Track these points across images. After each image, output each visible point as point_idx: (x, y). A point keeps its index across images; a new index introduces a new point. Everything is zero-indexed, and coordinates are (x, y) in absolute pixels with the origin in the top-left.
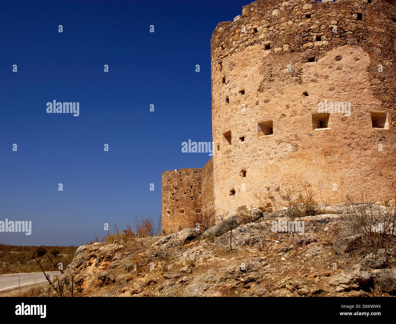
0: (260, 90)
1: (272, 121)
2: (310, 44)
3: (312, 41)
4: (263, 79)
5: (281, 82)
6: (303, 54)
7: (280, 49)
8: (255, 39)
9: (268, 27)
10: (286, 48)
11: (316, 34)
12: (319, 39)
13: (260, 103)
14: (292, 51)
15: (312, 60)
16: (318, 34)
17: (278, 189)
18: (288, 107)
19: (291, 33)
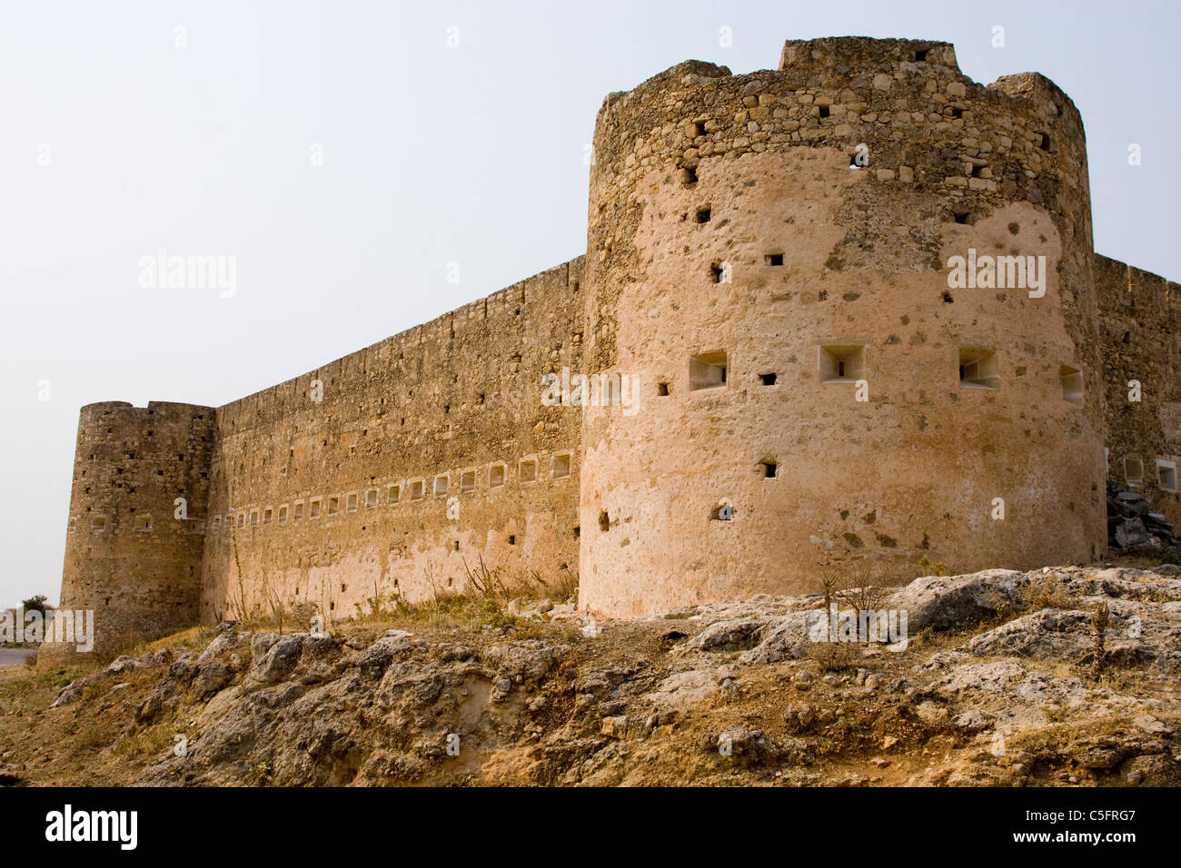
0: (834, 263)
1: (862, 347)
2: (961, 181)
3: (964, 175)
4: (843, 237)
5: (891, 257)
6: (944, 201)
7: (890, 174)
8: (822, 132)
9: (863, 112)
10: (906, 175)
11: (972, 159)
12: (976, 172)
13: (831, 297)
14: (920, 188)
15: (961, 219)
16: (976, 161)
17: (870, 518)
18: (905, 320)
19: (920, 142)
